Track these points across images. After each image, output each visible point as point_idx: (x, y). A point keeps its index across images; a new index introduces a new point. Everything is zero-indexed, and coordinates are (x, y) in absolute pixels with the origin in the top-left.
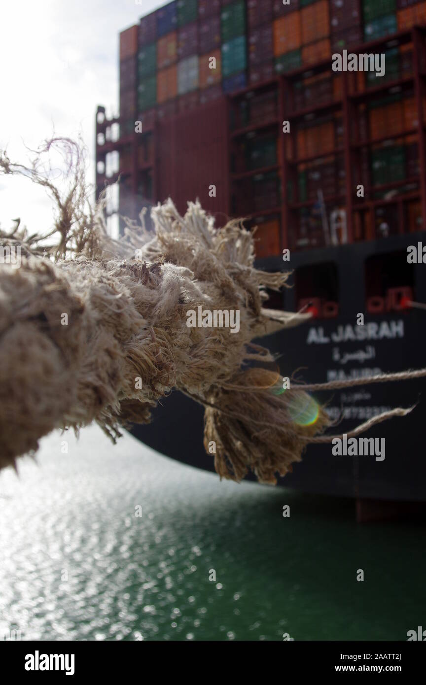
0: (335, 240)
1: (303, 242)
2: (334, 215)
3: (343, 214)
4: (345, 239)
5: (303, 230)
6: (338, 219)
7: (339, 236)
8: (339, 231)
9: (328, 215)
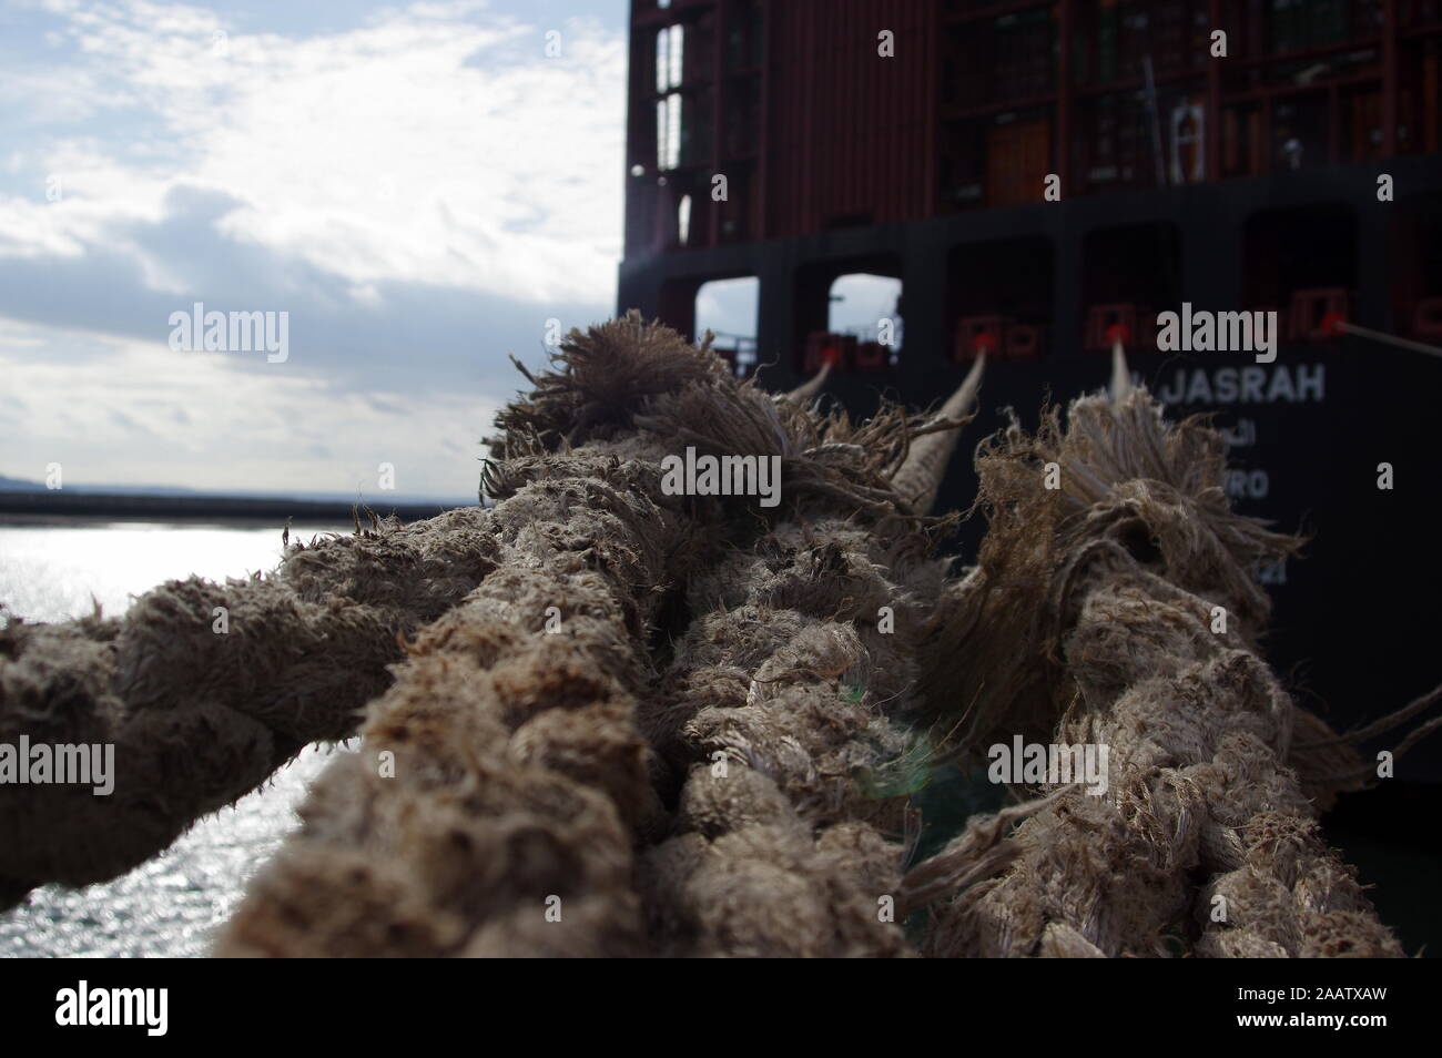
0: (1176, 172)
1: (1105, 173)
2: (1178, 115)
3: (1198, 113)
4: (1199, 171)
5: (1105, 146)
6: (1187, 123)
7: (1187, 167)
8: (1187, 153)
9: (1165, 116)
